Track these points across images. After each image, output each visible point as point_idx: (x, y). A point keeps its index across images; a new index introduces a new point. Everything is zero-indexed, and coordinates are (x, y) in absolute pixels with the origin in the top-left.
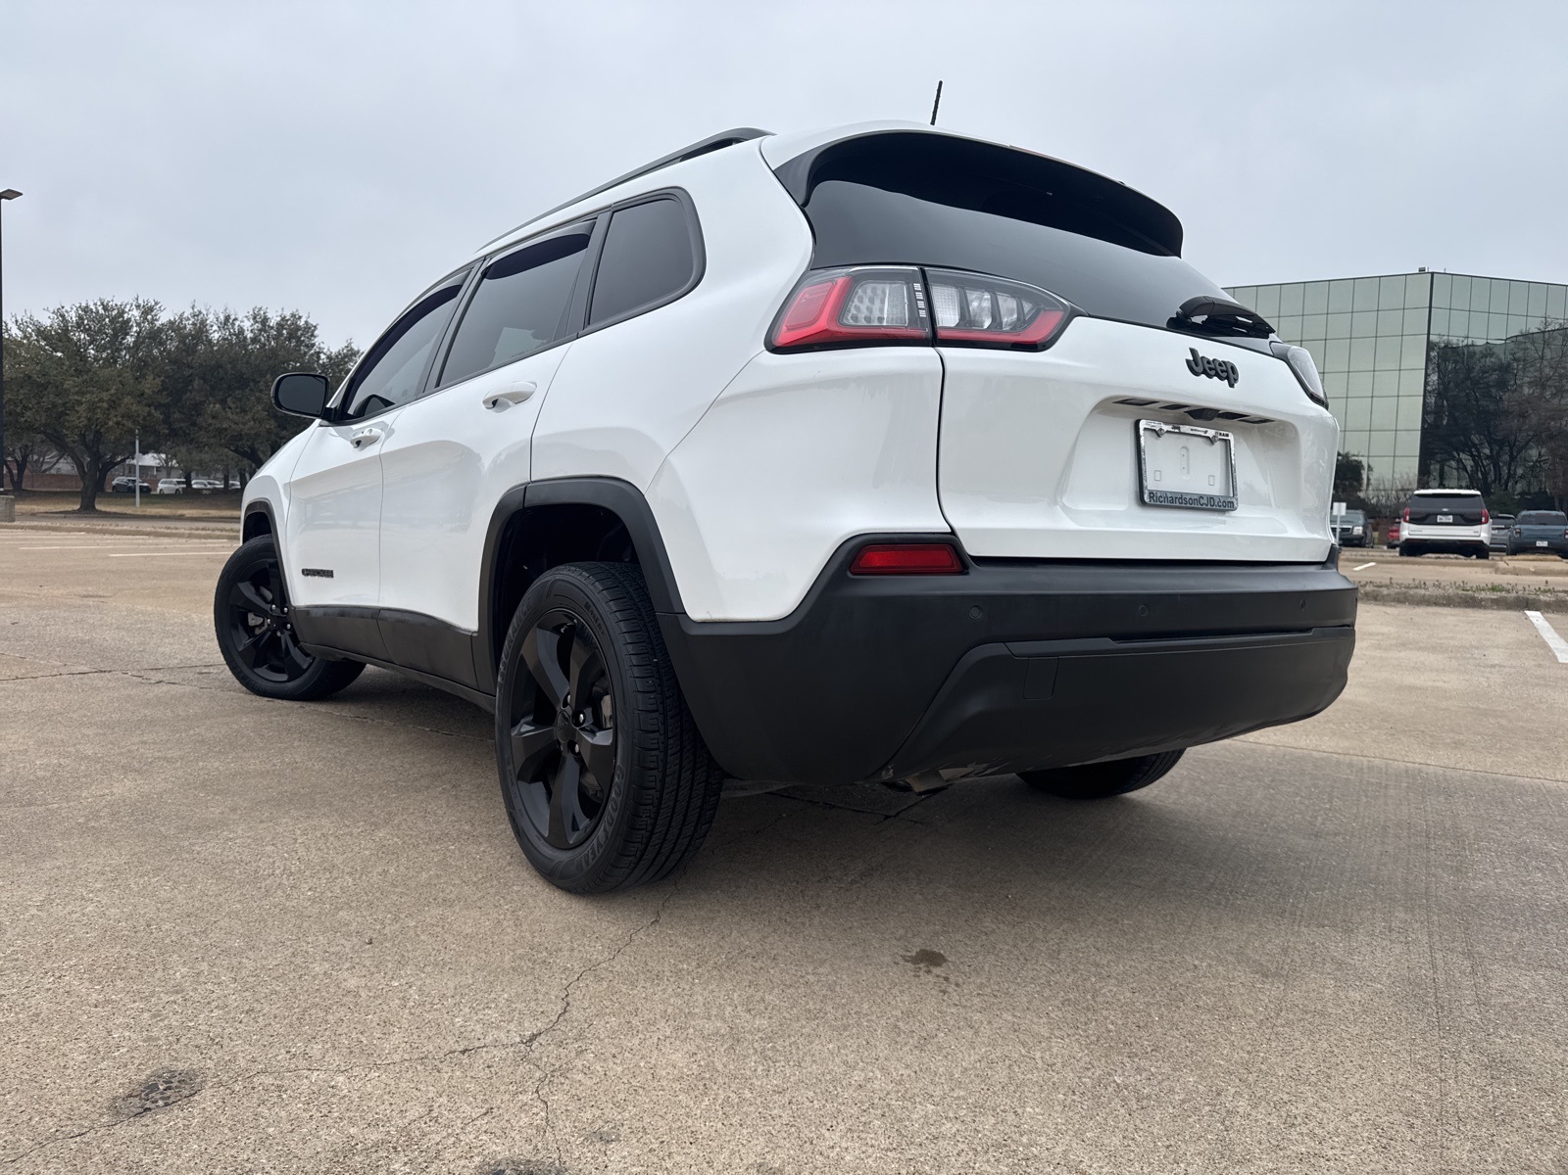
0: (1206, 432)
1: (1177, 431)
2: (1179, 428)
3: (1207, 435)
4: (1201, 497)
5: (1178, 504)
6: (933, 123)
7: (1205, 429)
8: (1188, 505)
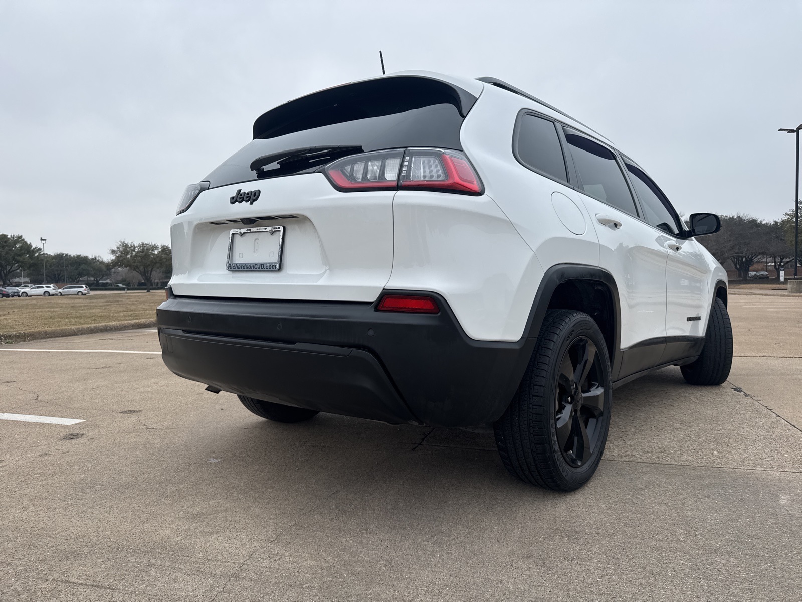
0: (265, 229)
1: (249, 231)
2: (250, 230)
3: (266, 230)
4: (256, 265)
5: (242, 269)
6: (384, 73)
7: (265, 228)
8: (248, 269)
